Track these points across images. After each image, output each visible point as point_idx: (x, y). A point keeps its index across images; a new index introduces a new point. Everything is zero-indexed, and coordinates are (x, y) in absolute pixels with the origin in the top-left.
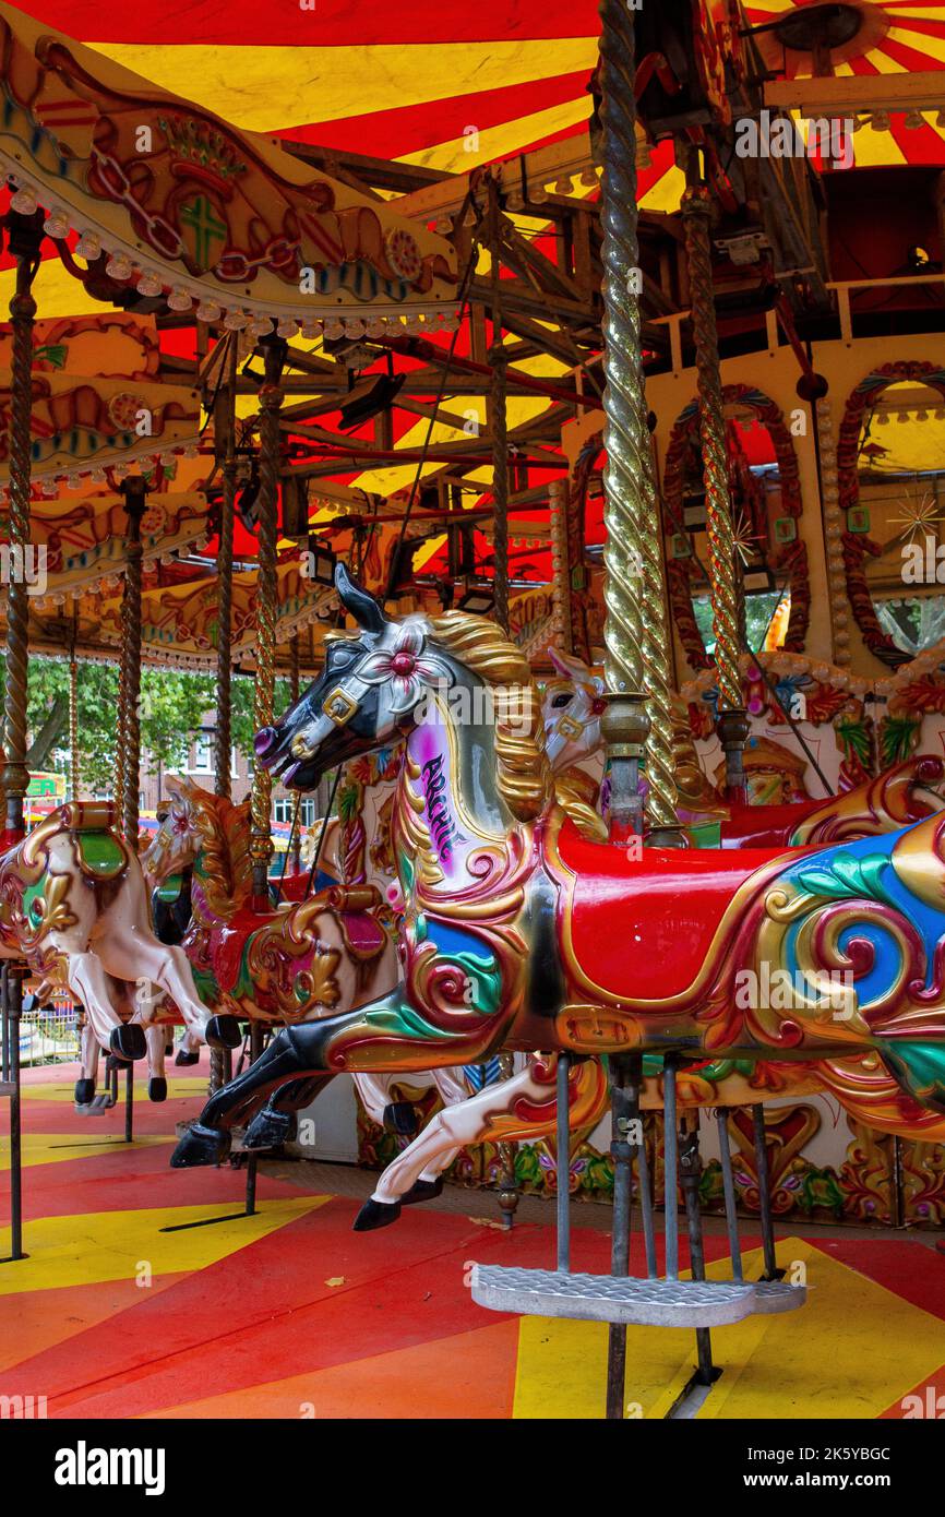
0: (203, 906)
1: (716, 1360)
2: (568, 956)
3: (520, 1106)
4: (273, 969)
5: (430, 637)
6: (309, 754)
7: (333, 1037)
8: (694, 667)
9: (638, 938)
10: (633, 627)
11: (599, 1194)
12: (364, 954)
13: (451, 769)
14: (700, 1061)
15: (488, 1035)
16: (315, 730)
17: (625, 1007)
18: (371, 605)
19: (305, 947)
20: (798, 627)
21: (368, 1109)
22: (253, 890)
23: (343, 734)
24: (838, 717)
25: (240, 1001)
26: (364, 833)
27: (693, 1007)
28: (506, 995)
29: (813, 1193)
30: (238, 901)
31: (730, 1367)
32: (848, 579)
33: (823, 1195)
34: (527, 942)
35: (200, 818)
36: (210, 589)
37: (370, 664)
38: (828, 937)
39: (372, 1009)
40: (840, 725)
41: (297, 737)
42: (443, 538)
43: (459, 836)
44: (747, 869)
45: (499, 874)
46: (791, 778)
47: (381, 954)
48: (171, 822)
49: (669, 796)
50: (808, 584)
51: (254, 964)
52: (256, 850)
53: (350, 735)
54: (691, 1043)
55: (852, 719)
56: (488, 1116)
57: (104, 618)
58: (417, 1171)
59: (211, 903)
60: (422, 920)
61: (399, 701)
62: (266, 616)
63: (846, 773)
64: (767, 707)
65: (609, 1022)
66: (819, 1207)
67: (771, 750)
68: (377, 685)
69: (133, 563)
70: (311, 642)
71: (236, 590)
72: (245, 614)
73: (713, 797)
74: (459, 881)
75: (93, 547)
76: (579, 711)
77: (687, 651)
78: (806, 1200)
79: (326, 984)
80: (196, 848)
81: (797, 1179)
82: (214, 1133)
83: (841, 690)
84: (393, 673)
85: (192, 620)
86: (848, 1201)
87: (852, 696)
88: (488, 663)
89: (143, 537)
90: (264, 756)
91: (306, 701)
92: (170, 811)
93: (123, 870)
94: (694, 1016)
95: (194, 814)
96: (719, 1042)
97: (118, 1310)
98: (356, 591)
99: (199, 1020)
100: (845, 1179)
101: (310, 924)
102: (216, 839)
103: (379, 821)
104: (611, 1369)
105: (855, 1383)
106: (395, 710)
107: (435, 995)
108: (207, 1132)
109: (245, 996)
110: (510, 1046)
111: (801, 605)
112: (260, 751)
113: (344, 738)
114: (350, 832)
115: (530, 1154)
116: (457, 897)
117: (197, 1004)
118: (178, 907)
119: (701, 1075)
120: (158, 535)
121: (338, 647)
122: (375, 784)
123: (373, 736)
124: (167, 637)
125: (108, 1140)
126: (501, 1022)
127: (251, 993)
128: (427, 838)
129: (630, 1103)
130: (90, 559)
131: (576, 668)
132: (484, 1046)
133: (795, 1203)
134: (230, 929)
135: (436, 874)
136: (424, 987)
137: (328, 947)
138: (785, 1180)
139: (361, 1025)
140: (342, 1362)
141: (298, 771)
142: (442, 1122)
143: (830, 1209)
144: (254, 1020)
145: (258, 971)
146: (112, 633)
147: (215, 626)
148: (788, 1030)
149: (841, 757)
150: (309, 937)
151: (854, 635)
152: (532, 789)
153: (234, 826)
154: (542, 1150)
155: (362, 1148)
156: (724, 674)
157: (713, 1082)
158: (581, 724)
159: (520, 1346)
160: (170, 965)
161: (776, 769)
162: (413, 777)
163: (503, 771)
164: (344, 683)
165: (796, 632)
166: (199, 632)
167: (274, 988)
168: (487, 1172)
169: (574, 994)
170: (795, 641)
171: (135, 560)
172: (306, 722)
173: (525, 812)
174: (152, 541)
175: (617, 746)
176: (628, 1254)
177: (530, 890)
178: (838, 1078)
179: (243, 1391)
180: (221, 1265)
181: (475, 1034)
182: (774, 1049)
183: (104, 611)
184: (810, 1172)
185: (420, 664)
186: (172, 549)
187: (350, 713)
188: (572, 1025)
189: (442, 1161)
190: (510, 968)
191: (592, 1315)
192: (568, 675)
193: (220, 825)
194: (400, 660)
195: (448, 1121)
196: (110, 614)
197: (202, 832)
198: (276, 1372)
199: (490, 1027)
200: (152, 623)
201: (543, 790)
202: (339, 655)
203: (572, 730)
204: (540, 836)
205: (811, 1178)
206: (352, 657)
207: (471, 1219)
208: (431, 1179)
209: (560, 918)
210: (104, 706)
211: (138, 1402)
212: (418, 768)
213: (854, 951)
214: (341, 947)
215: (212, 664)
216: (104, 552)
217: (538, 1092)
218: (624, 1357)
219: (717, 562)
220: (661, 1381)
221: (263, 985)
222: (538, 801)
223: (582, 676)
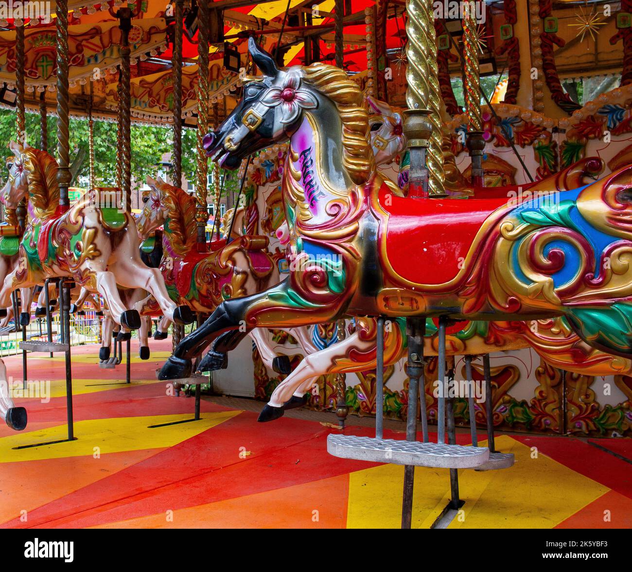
0: (169, 249)
1: (462, 496)
2: (384, 260)
3: (352, 353)
4: (209, 283)
5: (304, 79)
6: (234, 147)
7: (250, 307)
8: (450, 114)
9: (425, 250)
10: (423, 71)
11: (391, 414)
12: (261, 274)
13: (316, 154)
14: (460, 321)
15: (338, 306)
16: (238, 134)
17: (417, 289)
18: (269, 61)
19: (228, 270)
20: (513, 90)
21: (263, 360)
22: (198, 240)
23: (254, 136)
24: (536, 141)
25: (191, 301)
26: (257, 213)
27: (456, 289)
28: (348, 282)
29: (514, 415)
30: (189, 245)
31: (470, 500)
32: (544, 60)
33: (520, 416)
34: (361, 253)
35: (167, 199)
36: (168, 76)
37: (269, 95)
38: (537, 248)
39: (271, 291)
40: (537, 146)
41: (227, 138)
42: (301, 45)
43: (321, 193)
44: (490, 210)
45: (344, 214)
46: (508, 178)
47: (270, 275)
48: (151, 202)
49: (440, 177)
50: (519, 64)
51: (199, 281)
52: (199, 217)
53: (257, 136)
54: (455, 311)
55: (545, 143)
56: (334, 359)
57: (108, 95)
58: (293, 390)
59: (173, 247)
60: (300, 241)
61: (286, 116)
62: (203, 83)
63: (540, 174)
64: (493, 136)
65: (407, 298)
66: (518, 423)
67: (496, 162)
68: (273, 107)
69: (125, 58)
70: (225, 108)
71: (183, 77)
72: (188, 90)
73: (464, 182)
74: (321, 218)
75: (101, 51)
76: (385, 133)
77: (446, 105)
78: (510, 419)
79: (240, 291)
80: (165, 216)
81: (505, 407)
82: (182, 361)
83: (538, 126)
84: (282, 100)
85: (158, 94)
86: (535, 420)
87: (545, 129)
88: (338, 92)
89: (130, 44)
90: (209, 149)
91: (233, 117)
92: (150, 196)
93: (126, 226)
94: (457, 294)
95: (164, 197)
96: (472, 308)
97: (127, 466)
98: (260, 53)
99: (169, 309)
100: (533, 407)
101: (230, 257)
102: (176, 211)
103: (266, 206)
104: (405, 493)
105: (540, 510)
106: (284, 121)
107: (308, 283)
108: (179, 360)
109: (193, 299)
110: (350, 313)
111: (515, 76)
112: (206, 146)
113: (255, 138)
114: (250, 212)
115: (352, 392)
116: (321, 227)
117: (168, 301)
118: (153, 256)
119: (456, 336)
120: (138, 43)
121: (250, 86)
122: (264, 185)
123: (271, 136)
124: (143, 105)
125: (117, 382)
126: (345, 299)
127: (197, 296)
128: (303, 195)
129: (418, 345)
130: (100, 58)
131: (383, 108)
132: (336, 311)
133: (504, 420)
134: (185, 262)
135: (308, 215)
136: (301, 279)
137: (241, 270)
138: (498, 408)
139: (265, 301)
140: (250, 494)
141: (228, 158)
142: (308, 362)
143: (524, 424)
144: (198, 312)
145: (201, 284)
146: (112, 104)
147: (171, 96)
148: (512, 302)
149: (537, 165)
150: (230, 265)
151: (546, 93)
152: (363, 165)
153: (186, 205)
154: (359, 390)
155: (257, 389)
156: (471, 110)
157: (464, 340)
158: (387, 140)
159: (350, 487)
160: (153, 279)
161: (498, 172)
162: (294, 160)
163: (347, 155)
164: (255, 106)
165: (512, 92)
166: (162, 102)
167: (210, 294)
168: (327, 402)
169: (387, 282)
170: (511, 97)
171: (126, 57)
172: (232, 130)
173: (358, 178)
174: (135, 47)
175: (413, 141)
176: (416, 430)
177: (362, 224)
178: (536, 338)
179: (198, 507)
180: (183, 444)
181: (330, 305)
182: (504, 313)
183: (107, 91)
184: (513, 403)
185: (298, 94)
186: (147, 51)
187: (258, 123)
188: (386, 299)
189: (307, 385)
190: (350, 267)
191: (396, 461)
192: (379, 112)
193: (178, 203)
194: (286, 92)
195: (310, 361)
196: (111, 93)
197: (169, 208)
198: (215, 498)
199: (339, 301)
200: (135, 97)
201: (369, 165)
202: (251, 90)
203: (382, 144)
204: (368, 192)
205: (513, 407)
206: (259, 91)
207: (321, 423)
208: (301, 395)
209: (379, 240)
210: (108, 148)
211: (141, 511)
212: (297, 155)
213: (552, 256)
214: (248, 270)
215: (170, 120)
216: (108, 54)
217: (362, 346)
218: (412, 487)
219: (468, 44)
220: (431, 506)
221: (203, 292)
222: (367, 172)
223: (387, 113)
